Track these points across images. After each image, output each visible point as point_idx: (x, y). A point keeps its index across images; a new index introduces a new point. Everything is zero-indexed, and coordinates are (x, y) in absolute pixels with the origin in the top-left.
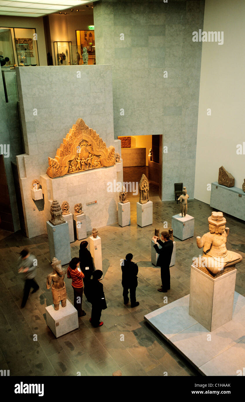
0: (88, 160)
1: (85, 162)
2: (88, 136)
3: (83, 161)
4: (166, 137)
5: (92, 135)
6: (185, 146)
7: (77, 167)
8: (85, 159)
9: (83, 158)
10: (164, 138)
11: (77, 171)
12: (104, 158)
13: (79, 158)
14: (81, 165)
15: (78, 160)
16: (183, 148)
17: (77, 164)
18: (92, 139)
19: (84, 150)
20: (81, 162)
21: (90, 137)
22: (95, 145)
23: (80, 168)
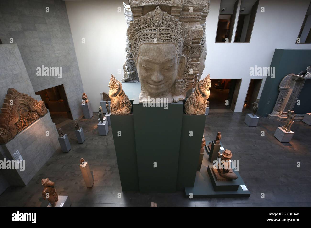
0: (29, 117)
1: (27, 119)
2: (23, 100)
3: (26, 119)
4: (65, 85)
5: (26, 98)
6: (77, 87)
7: (22, 125)
8: (27, 117)
9: (25, 117)
10: (65, 86)
11: (23, 128)
12: (40, 110)
13: (22, 118)
14: (25, 122)
15: (21, 120)
16: (77, 89)
17: (22, 123)
18: (27, 101)
19: (24, 111)
20: (24, 120)
21: (25, 100)
22: (30, 104)
23: (25, 125)
